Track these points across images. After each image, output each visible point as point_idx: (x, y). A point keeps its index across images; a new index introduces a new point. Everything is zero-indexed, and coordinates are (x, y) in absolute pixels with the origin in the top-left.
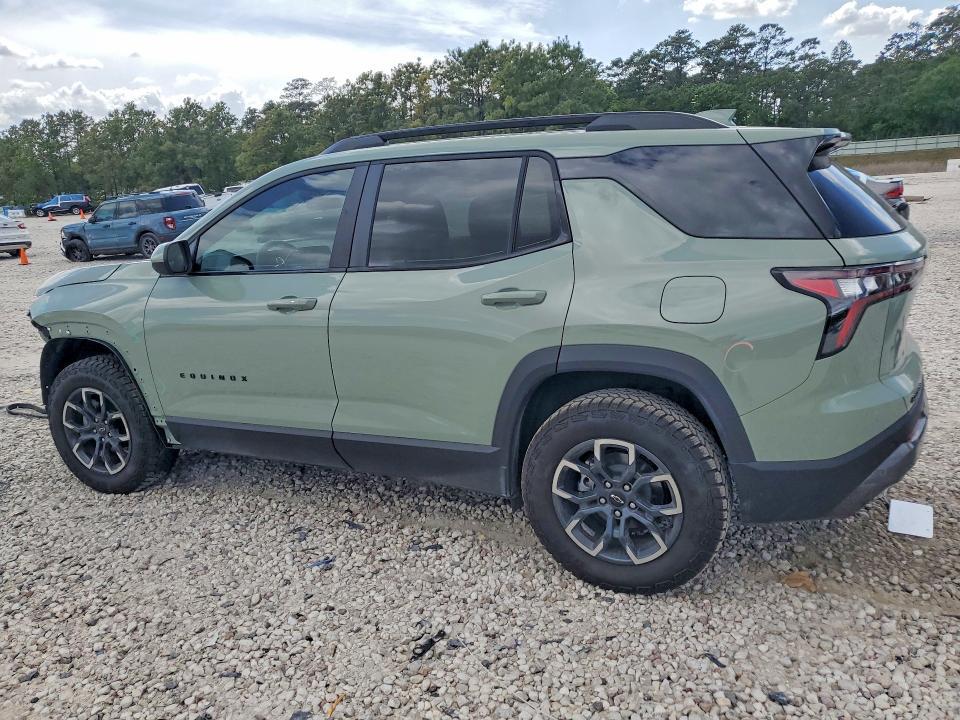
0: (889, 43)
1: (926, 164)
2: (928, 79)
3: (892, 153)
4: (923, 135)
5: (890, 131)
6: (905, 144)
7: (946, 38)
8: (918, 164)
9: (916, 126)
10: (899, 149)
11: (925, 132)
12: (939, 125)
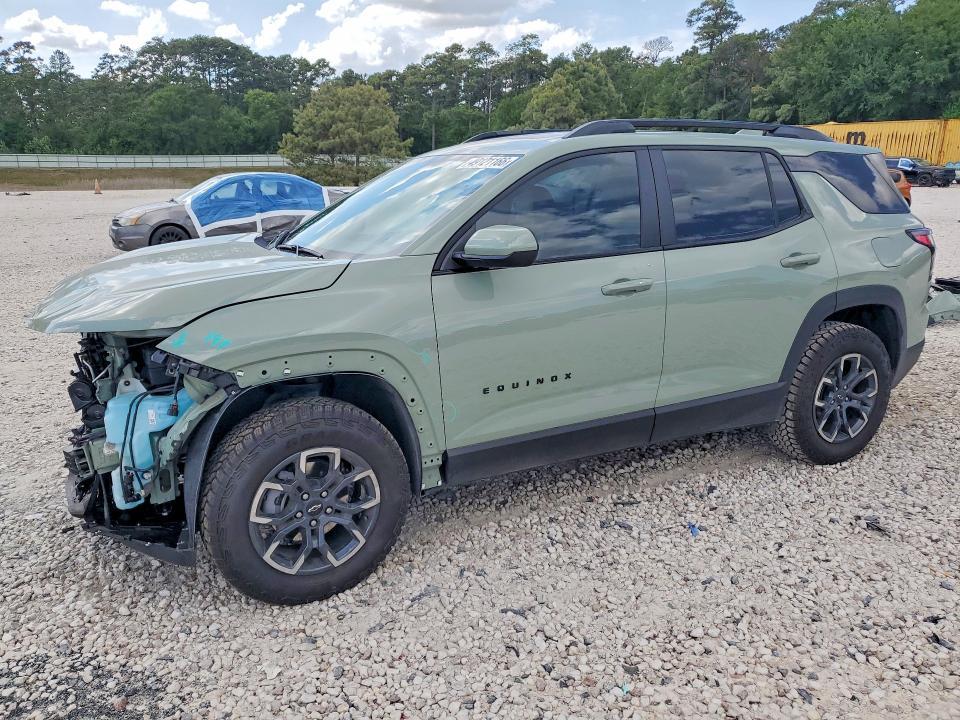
0: (101, 62)
1: (169, 181)
2: (152, 103)
3: (133, 169)
4: (156, 154)
5: (126, 148)
6: (143, 161)
7: (156, 66)
8: (162, 180)
9: (149, 145)
10: (138, 165)
11: (158, 151)
12: (168, 146)
